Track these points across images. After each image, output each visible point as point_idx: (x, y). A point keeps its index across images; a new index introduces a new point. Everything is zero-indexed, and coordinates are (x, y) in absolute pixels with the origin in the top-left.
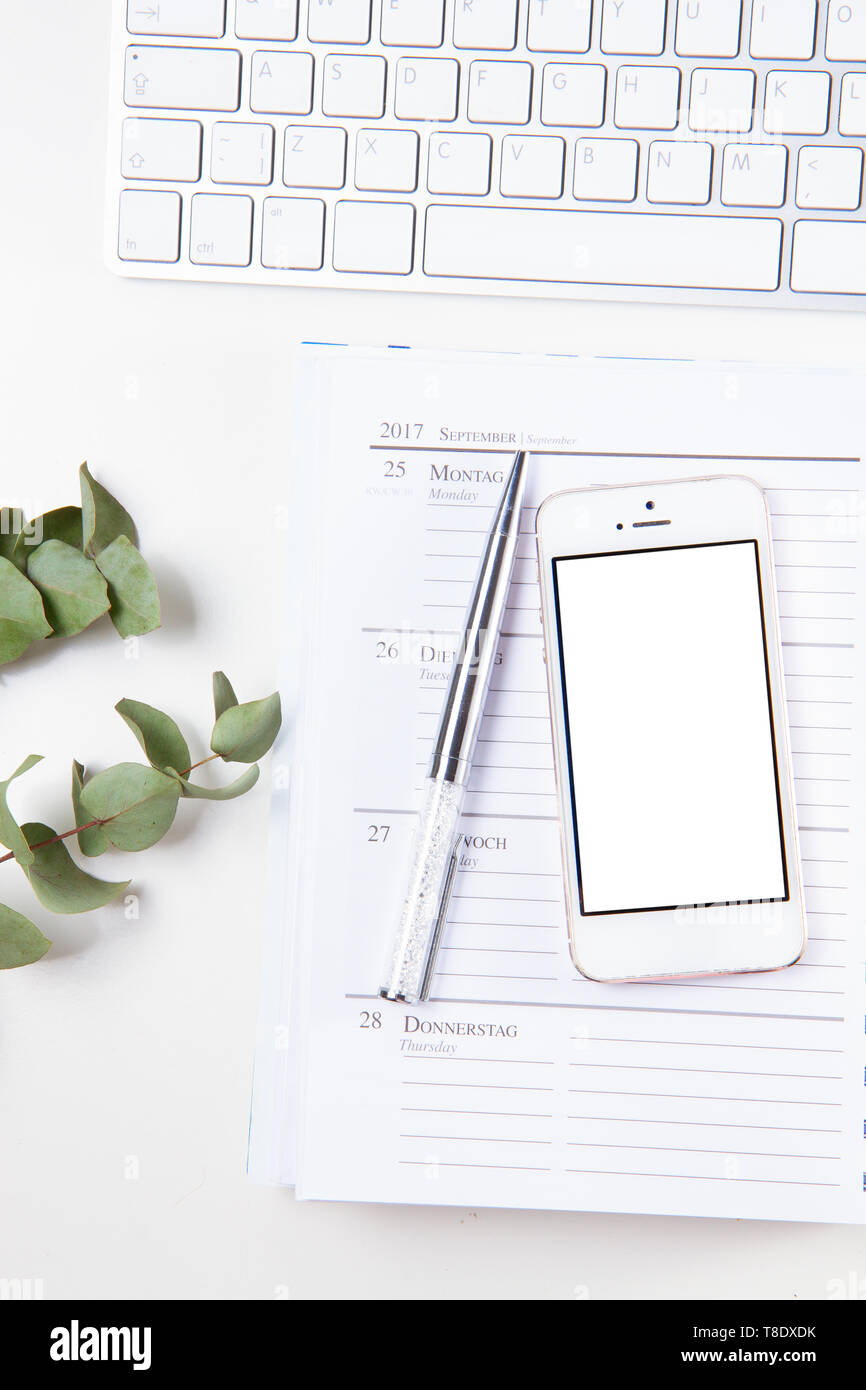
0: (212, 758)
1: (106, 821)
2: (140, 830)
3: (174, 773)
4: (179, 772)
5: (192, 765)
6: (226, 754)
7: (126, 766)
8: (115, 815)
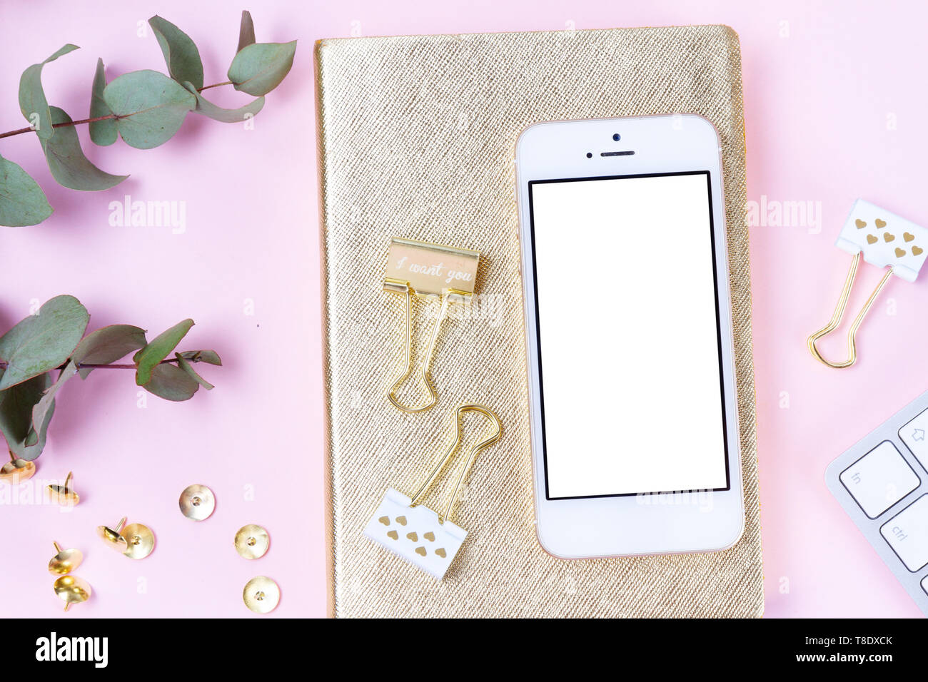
0: (225, 84)
1: (122, 117)
2: (149, 131)
3: (192, 87)
4: (196, 88)
5: (204, 87)
6: (237, 84)
7: (150, 73)
8: (131, 113)
